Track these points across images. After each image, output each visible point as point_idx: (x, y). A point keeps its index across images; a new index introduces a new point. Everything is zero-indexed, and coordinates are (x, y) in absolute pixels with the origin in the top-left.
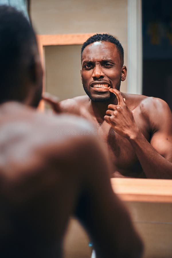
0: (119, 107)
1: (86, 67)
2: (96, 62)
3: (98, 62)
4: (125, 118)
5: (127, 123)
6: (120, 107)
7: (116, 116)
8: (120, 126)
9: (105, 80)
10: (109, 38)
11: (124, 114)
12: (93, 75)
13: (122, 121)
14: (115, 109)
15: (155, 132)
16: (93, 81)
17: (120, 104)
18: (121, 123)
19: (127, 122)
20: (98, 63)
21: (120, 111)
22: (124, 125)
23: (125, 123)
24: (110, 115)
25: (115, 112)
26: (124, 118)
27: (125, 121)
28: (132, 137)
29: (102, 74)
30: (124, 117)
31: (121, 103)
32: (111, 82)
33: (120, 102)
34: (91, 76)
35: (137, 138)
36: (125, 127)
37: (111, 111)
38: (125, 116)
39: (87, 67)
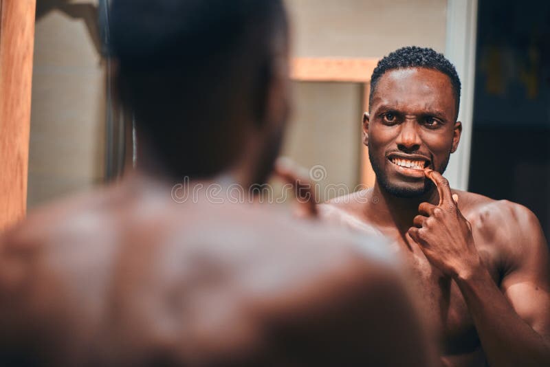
0: (439, 210)
1: (383, 118)
2: (407, 114)
3: (414, 114)
4: (450, 233)
5: (454, 244)
6: (442, 210)
7: (431, 229)
8: (439, 250)
9: (422, 153)
10: (439, 60)
11: (448, 225)
12: (399, 140)
13: (442, 239)
14: (430, 212)
15: (512, 271)
16: (394, 151)
17: (442, 203)
18: (441, 243)
19: (455, 242)
20: (413, 117)
21: (439, 219)
22: (448, 248)
23: (450, 244)
24: (420, 227)
25: (430, 220)
26: (448, 234)
27: (451, 239)
28: (464, 274)
29: (418, 141)
30: (448, 231)
31: (445, 201)
32: (432, 157)
33: (443, 199)
34: (393, 139)
35: (474, 278)
36: (448, 251)
37: (423, 218)
38: (450, 230)
39: (385, 118)
